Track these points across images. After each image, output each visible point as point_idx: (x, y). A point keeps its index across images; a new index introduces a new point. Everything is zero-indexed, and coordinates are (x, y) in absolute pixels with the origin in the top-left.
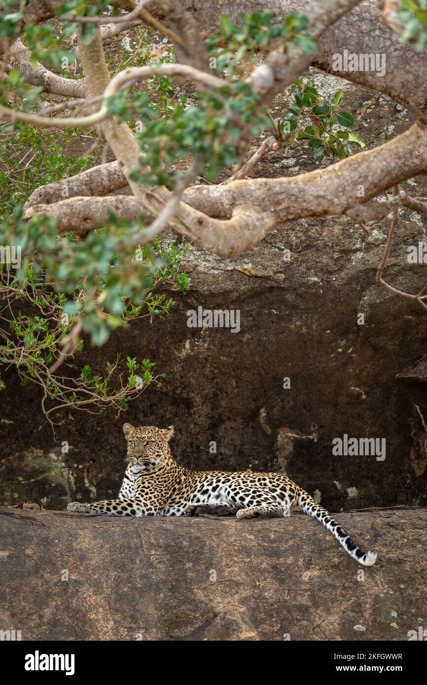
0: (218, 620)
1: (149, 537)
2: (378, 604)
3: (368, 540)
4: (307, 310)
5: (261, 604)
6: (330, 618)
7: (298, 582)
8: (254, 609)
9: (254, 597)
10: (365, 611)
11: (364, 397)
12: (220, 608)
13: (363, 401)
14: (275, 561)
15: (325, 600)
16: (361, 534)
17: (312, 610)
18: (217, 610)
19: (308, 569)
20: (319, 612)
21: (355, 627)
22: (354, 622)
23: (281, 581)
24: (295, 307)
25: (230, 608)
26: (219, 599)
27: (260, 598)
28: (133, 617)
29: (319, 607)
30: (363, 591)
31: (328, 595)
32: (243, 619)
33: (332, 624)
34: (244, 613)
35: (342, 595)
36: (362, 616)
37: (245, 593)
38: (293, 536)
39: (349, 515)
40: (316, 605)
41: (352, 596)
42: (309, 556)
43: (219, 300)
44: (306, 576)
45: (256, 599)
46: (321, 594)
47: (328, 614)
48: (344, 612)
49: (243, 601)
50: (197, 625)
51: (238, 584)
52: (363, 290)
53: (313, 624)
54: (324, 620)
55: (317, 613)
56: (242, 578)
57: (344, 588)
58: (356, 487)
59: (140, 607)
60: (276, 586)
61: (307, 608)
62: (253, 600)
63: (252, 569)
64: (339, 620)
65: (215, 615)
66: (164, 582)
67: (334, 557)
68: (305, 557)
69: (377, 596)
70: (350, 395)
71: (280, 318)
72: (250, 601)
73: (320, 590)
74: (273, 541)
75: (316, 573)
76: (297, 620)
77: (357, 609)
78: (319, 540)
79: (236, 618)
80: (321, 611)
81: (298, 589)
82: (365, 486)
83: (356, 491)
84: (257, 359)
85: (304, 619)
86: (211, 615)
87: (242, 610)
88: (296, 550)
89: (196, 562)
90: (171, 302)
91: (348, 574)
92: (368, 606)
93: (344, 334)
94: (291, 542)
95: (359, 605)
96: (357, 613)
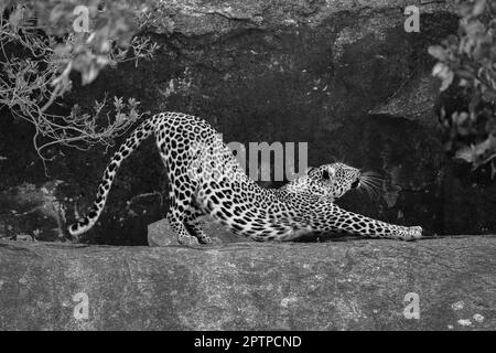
1: (136, 266)
3: (343, 267)
4: (284, 51)
7: (277, 308)
14: (255, 288)
16: (337, 263)
19: (286, 295)
23: (261, 307)
24: (273, 48)
27: (241, 322)
30: (338, 316)
31: (305, 320)
35: (319, 320)
37: (228, 318)
38: (273, 265)
39: (325, 244)
42: (287, 283)
43: (201, 42)
44: (285, 302)
45: (237, 324)
46: (299, 319)
51: (220, 310)
52: (337, 31)
56: (224, 304)
57: (321, 313)
60: (257, 311)
63: (234, 297)
66: (151, 309)
68: (283, 284)
69: (352, 321)
71: (259, 59)
73: (297, 315)
74: (254, 270)
75: (294, 299)
78: (297, 268)
81: (277, 314)
84: (237, 97)
88: (275, 278)
89: (181, 289)
90: (156, 46)
93: (319, 74)
94: (271, 270)
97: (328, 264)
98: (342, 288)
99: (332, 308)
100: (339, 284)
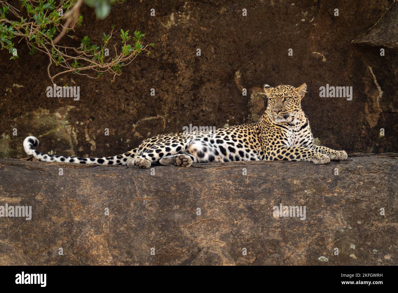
0: (202, 254)
1: (141, 183)
2: (339, 238)
3: (330, 183)
5: (238, 240)
6: (297, 251)
7: (270, 220)
8: (233, 245)
9: (233, 234)
10: (328, 244)
11: (324, 60)
12: (203, 244)
13: (324, 63)
14: (250, 202)
15: (294, 236)
16: (324, 179)
17: (283, 244)
18: (201, 245)
20: (288, 245)
21: (319, 258)
22: (318, 254)
23: (256, 220)
25: (212, 243)
26: (202, 236)
27: (238, 233)
28: (128, 253)
29: (288, 241)
30: (326, 227)
31: (296, 231)
32: (223, 253)
33: (300, 255)
34: (224, 248)
35: (308, 231)
36: (326, 248)
37: (225, 230)
38: (265, 181)
40: (286, 240)
41: (316, 232)
42: (279, 198)
45: (234, 235)
46: (290, 231)
47: (296, 247)
48: (309, 245)
49: (223, 238)
50: (184, 259)
51: (218, 223)
53: (283, 257)
54: (293, 253)
55: (287, 247)
56: (222, 217)
58: (319, 138)
59: (135, 244)
60: (251, 224)
61: (278, 242)
62: (232, 236)
63: (231, 210)
64: (306, 252)
65: (200, 250)
66: (155, 222)
67: (301, 198)
68: (276, 199)
69: (338, 231)
70: (313, 59)
72: (229, 237)
73: (289, 227)
74: (249, 185)
76: (270, 253)
77: (321, 243)
78: (288, 184)
79: (217, 252)
80: (290, 245)
81: (270, 226)
82: (327, 137)
83: (319, 141)
84: (232, 28)
85: (276, 252)
86: (196, 250)
87: (222, 245)
88: (268, 193)
89: (183, 204)
91: (313, 213)
92: (330, 240)
93: (306, 6)
94: (264, 186)
95: (323, 239)
96: (322, 246)
97: (316, 180)
98: (329, 201)
99: (320, 220)
100: (326, 198)
